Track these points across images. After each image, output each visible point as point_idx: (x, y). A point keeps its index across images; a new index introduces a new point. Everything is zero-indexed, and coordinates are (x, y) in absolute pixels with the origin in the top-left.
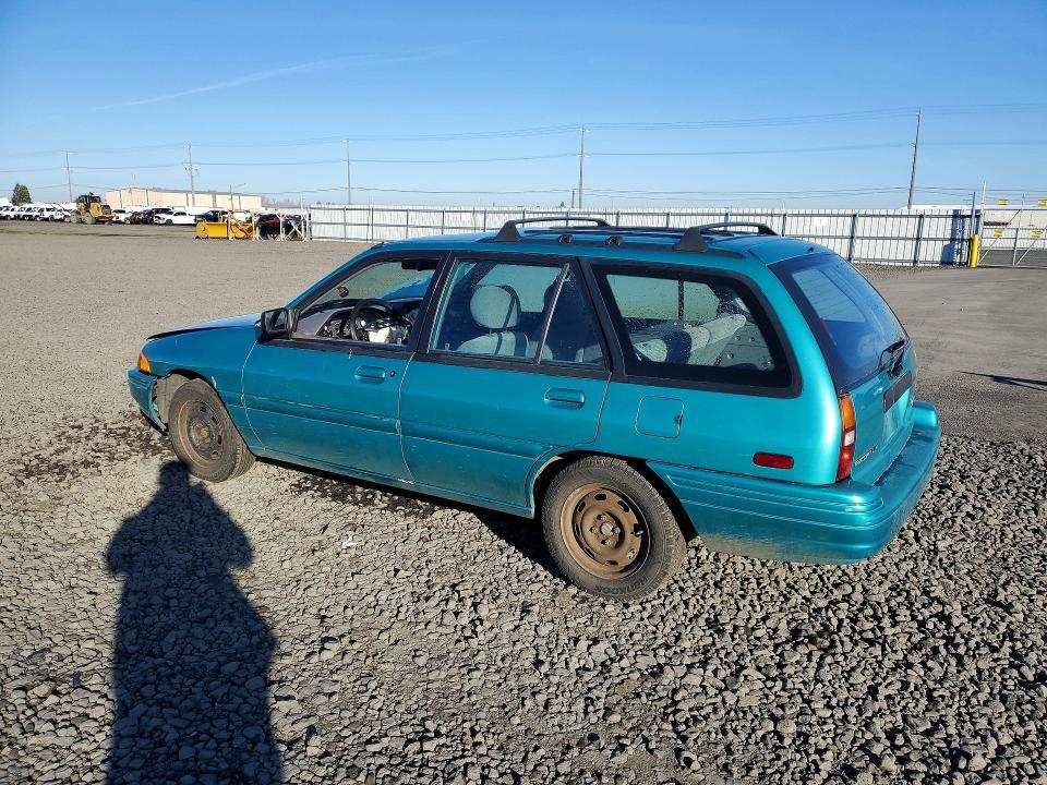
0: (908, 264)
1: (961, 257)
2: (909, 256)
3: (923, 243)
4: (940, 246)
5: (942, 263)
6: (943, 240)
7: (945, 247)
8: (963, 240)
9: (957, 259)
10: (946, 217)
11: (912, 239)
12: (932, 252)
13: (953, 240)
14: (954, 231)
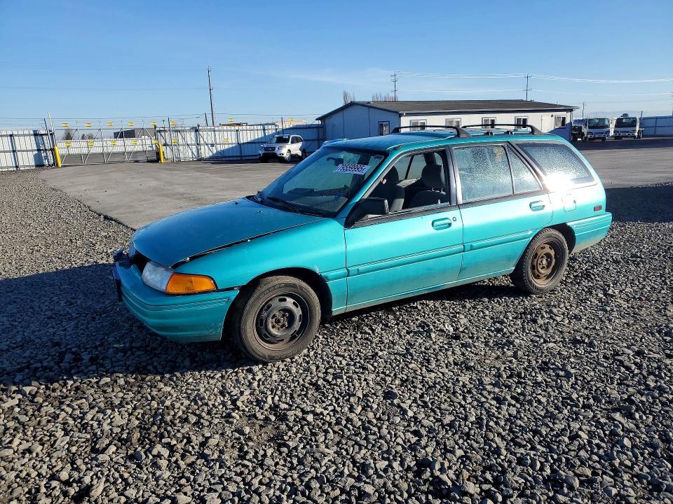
0: (12, 169)
1: (48, 161)
2: (11, 163)
3: (19, 153)
4: (31, 155)
5: (37, 166)
6: (32, 151)
7: (35, 156)
8: (46, 150)
9: (46, 162)
10: (29, 135)
11: (9, 152)
12: (27, 160)
13: (39, 150)
14: (38, 145)
